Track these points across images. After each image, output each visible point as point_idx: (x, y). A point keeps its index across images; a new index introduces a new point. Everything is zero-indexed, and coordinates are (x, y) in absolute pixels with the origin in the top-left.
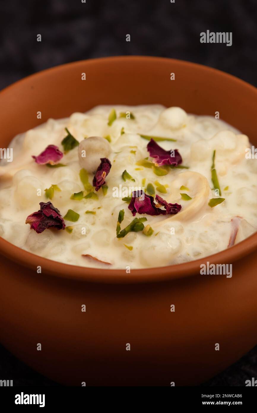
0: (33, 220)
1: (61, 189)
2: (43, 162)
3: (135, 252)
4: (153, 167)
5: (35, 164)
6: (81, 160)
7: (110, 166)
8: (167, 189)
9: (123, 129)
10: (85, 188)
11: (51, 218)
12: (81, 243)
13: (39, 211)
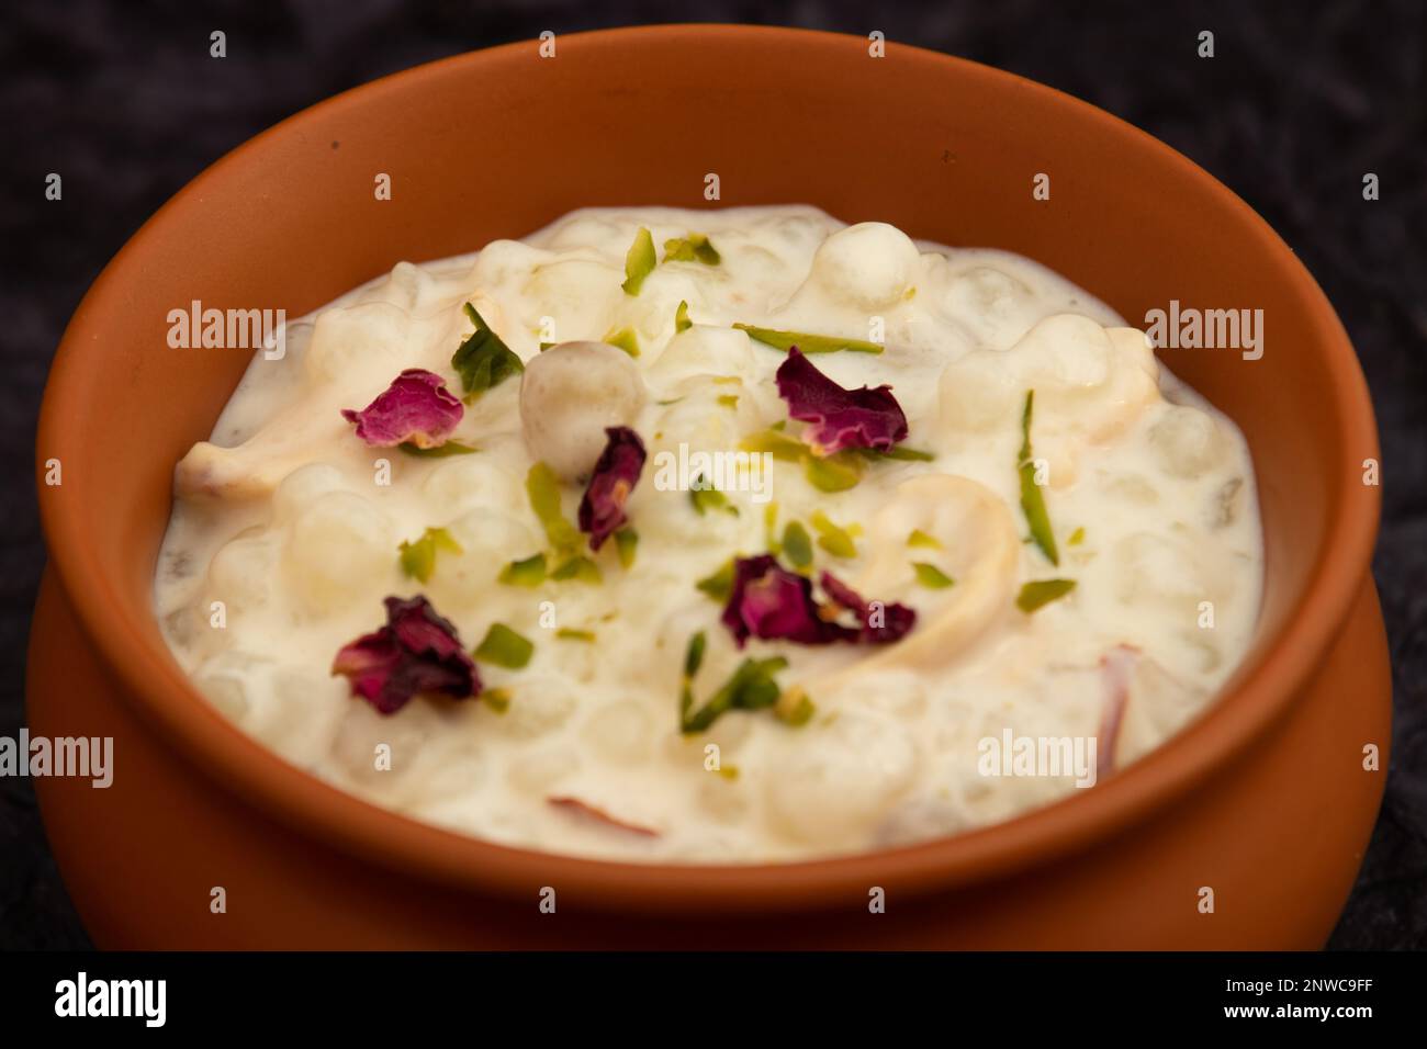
0: (361, 661)
1: (464, 544)
2: (390, 438)
3: (747, 786)
4: (803, 458)
5: (354, 441)
6: (533, 429)
7: (642, 455)
8: (857, 541)
9: (684, 305)
10: (552, 539)
11: (430, 657)
12: (545, 750)
13: (383, 630)
